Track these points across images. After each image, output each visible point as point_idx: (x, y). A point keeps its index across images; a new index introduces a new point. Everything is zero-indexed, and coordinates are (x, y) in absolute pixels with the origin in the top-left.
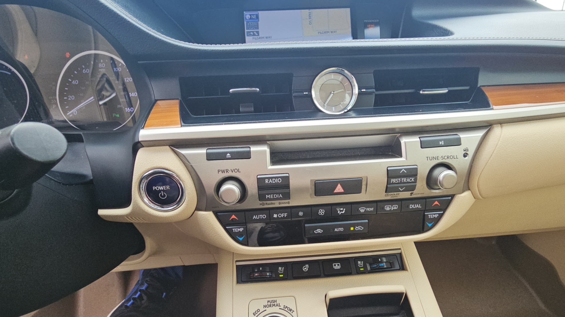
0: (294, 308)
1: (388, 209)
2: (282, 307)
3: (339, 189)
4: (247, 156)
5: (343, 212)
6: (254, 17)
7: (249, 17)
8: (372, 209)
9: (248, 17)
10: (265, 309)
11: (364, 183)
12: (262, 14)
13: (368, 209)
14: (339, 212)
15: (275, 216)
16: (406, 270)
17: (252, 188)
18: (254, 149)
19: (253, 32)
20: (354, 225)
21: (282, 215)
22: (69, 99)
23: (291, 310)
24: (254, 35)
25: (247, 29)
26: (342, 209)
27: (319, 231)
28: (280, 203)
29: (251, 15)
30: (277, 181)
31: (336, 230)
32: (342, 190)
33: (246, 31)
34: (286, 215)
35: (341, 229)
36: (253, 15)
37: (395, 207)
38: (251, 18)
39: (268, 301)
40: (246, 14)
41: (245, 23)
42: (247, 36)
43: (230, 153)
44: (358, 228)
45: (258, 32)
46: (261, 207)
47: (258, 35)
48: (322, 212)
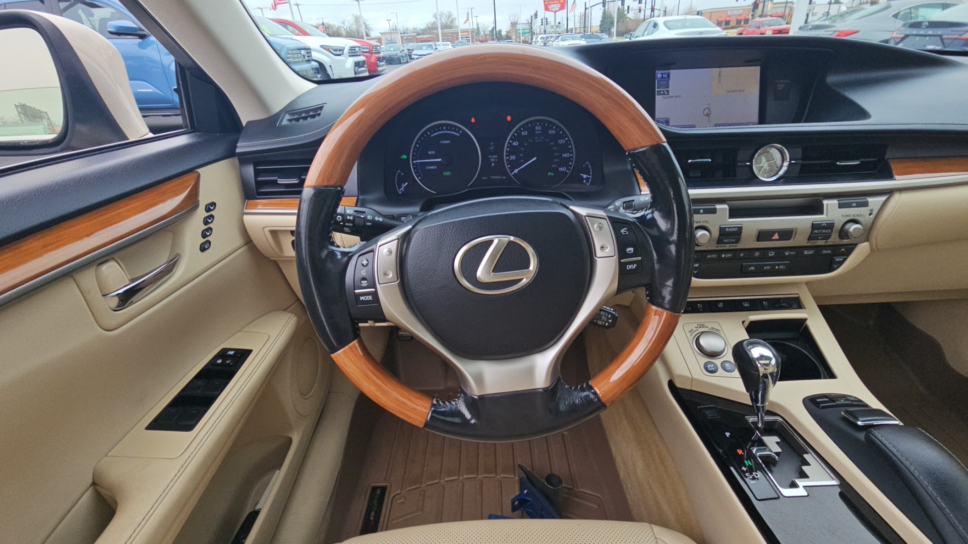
0: (719, 329)
1: (806, 253)
2: (710, 328)
3: (776, 236)
4: (714, 211)
5: (773, 255)
6: (665, 76)
7: (661, 76)
8: (794, 253)
9: (659, 76)
10: (697, 329)
11: (794, 233)
12: (674, 73)
13: (792, 253)
14: (770, 254)
15: (723, 256)
16: (804, 308)
17: (716, 233)
18: (718, 206)
19: (663, 91)
20: (779, 265)
21: (728, 255)
22: (511, 159)
23: (718, 330)
24: (664, 94)
25: (658, 88)
26: (772, 252)
27: (752, 268)
28: (730, 246)
29: (662, 74)
30: (734, 229)
31: (765, 268)
32: (777, 238)
33: (657, 90)
34: (731, 255)
35: (768, 267)
36: (664, 74)
37: (811, 252)
38: (662, 77)
39: (698, 325)
40: (658, 73)
41: (656, 82)
42: (658, 95)
43: (703, 209)
44: (781, 267)
45: (668, 91)
46: (716, 248)
47: (668, 94)
48: (757, 254)
